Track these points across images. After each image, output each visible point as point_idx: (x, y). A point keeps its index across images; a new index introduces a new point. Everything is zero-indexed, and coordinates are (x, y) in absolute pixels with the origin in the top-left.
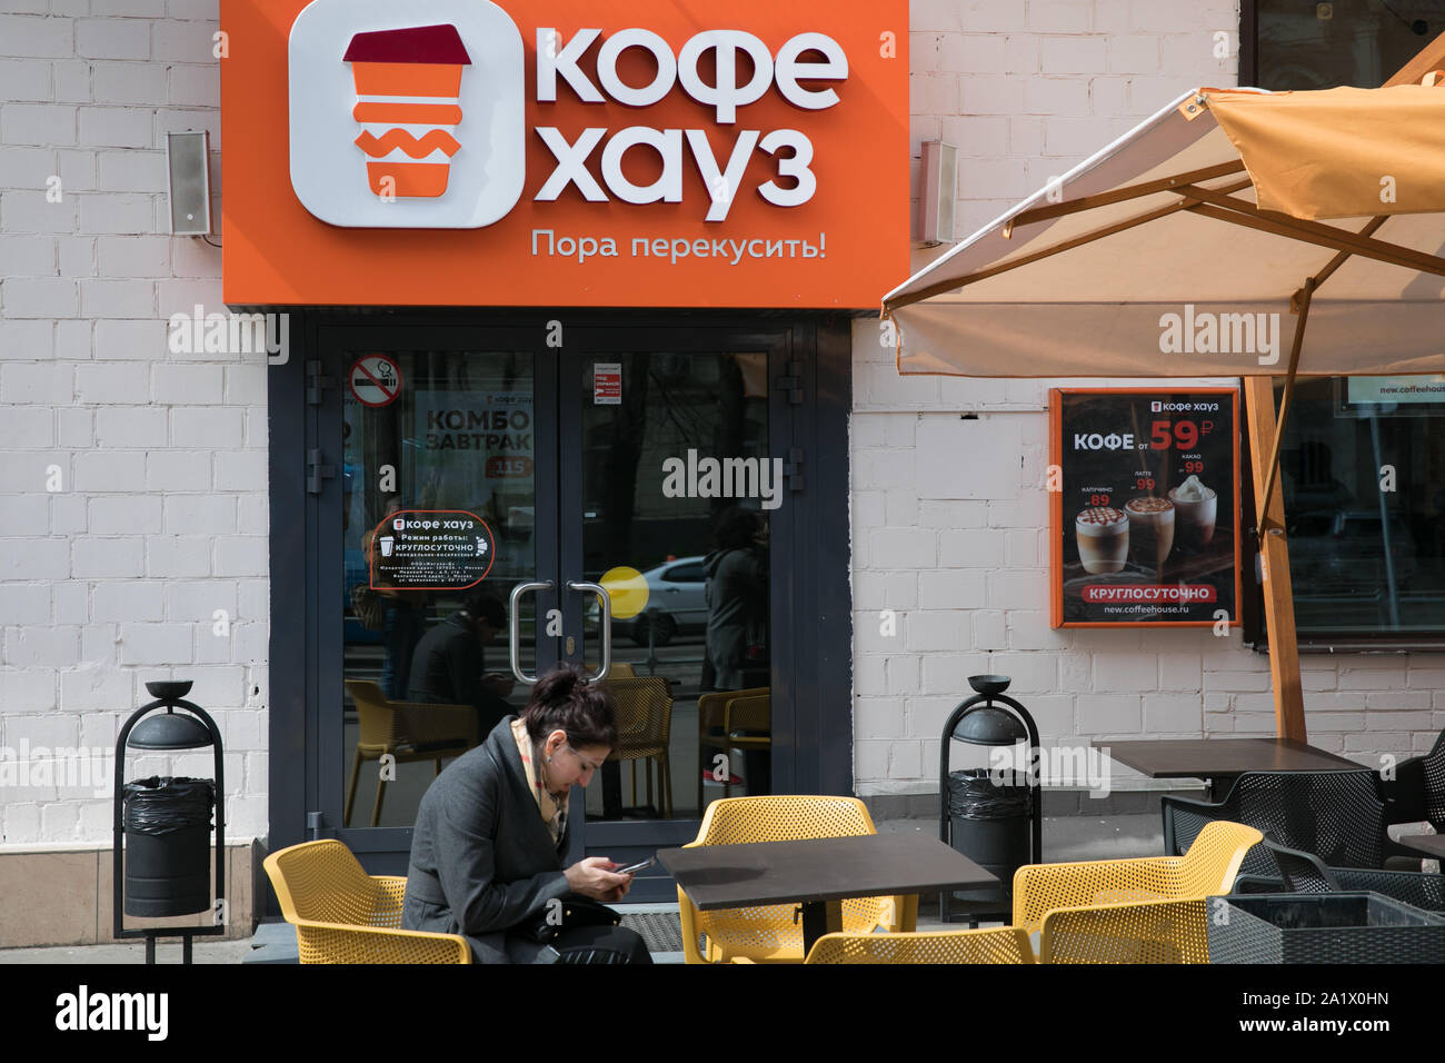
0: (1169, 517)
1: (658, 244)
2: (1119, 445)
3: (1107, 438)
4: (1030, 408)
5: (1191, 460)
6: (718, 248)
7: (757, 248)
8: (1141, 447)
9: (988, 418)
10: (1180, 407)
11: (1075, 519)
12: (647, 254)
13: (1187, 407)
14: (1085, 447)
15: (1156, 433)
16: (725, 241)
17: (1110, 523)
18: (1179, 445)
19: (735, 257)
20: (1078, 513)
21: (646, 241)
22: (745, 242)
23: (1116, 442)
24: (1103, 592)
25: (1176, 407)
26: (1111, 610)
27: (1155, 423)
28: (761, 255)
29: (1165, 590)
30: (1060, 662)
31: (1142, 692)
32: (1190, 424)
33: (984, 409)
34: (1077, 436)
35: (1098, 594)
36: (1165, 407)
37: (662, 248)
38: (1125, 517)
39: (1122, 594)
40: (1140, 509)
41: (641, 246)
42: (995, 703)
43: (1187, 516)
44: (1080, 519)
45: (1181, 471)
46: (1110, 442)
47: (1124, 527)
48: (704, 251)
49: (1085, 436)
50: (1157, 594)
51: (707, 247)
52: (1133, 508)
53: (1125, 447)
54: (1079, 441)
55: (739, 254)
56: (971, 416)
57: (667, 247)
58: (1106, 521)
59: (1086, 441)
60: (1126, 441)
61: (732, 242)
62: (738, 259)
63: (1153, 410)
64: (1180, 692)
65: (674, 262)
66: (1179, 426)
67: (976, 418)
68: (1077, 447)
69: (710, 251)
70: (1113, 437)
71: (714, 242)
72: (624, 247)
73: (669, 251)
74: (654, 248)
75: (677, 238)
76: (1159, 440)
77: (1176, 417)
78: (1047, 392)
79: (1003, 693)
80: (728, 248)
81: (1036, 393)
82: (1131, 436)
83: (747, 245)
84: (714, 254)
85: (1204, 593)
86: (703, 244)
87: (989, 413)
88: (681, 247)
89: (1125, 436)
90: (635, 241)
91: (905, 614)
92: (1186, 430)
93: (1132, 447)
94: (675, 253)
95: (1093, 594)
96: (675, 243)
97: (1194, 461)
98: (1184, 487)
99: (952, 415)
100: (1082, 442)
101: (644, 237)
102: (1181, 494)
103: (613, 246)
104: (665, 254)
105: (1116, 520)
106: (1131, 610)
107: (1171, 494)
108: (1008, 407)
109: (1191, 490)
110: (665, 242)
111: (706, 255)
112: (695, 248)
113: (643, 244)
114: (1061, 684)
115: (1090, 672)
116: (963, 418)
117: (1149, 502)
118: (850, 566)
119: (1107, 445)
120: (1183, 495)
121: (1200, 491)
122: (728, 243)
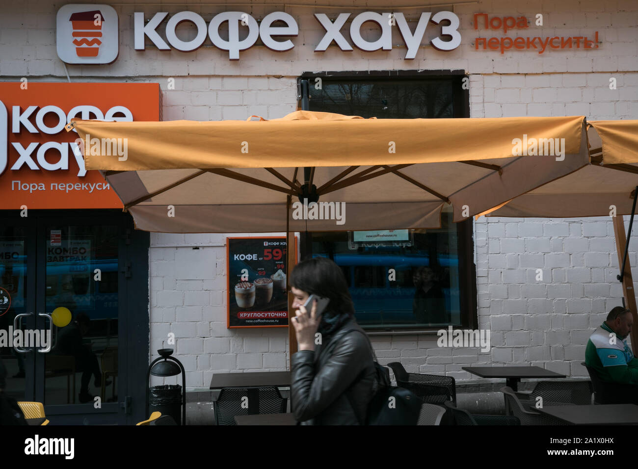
0: (271, 285)
1: (61, 185)
2: (251, 258)
3: (247, 256)
4: (220, 245)
5: (279, 264)
6: (84, 186)
7: (99, 186)
8: (261, 259)
9: (203, 249)
10: (275, 244)
11: (234, 287)
12: (57, 189)
13: (278, 243)
14: (238, 259)
15: (266, 254)
16: (87, 184)
17: (248, 288)
18: (275, 258)
19: (91, 190)
20: (236, 284)
21: (56, 185)
22: (94, 184)
23: (250, 257)
24: (245, 314)
25: (273, 244)
26: (249, 321)
27: (265, 250)
28: (101, 189)
29: (269, 314)
30: (231, 341)
31: (263, 352)
32: (278, 250)
33: (201, 245)
34: (235, 255)
35: (243, 315)
36: (269, 244)
37: (62, 187)
38: (254, 286)
39: (253, 315)
40: (260, 283)
41: (54, 186)
42: (168, 360)
43: (277, 285)
44: (236, 287)
45: (276, 268)
46: (248, 257)
47: (253, 290)
48: (63, 188)
49: (238, 255)
50: (266, 315)
51: (80, 186)
52: (257, 282)
53: (254, 259)
54: (236, 257)
55: (92, 188)
56: (197, 248)
57: (64, 186)
58: (246, 287)
59: (239, 257)
60: (254, 257)
61: (90, 184)
62: (92, 191)
63: (265, 245)
64: (277, 353)
65: (67, 192)
66: (275, 251)
67: (198, 249)
68: (235, 259)
69: (81, 188)
70: (249, 255)
71: (83, 184)
72: (48, 187)
73: (65, 188)
74: (60, 187)
75: (68, 183)
76: (268, 256)
77: (273, 247)
78: (226, 239)
79: (171, 356)
80: (88, 186)
81: (221, 239)
82: (256, 255)
83: (96, 185)
84: (83, 189)
85: (284, 314)
86: (79, 185)
87: (203, 247)
88: (70, 187)
89: (254, 255)
90: (52, 185)
91: (171, 324)
92: (277, 252)
93: (256, 259)
94: (68, 189)
95: (241, 315)
96: (68, 185)
97: (281, 264)
98: (277, 274)
99: (189, 248)
100: (237, 257)
101: (56, 183)
102: (275, 277)
103: (43, 186)
104: (64, 189)
105: (250, 287)
106: (256, 321)
107: (271, 277)
108: (211, 244)
109: (279, 275)
110: (64, 185)
111: (80, 189)
112: (76, 187)
113: (55, 185)
114: (231, 349)
115: (242, 345)
116: (193, 249)
117: (263, 280)
118: (149, 306)
119: (247, 258)
120: (276, 277)
121: (283, 275)
122: (88, 185)
